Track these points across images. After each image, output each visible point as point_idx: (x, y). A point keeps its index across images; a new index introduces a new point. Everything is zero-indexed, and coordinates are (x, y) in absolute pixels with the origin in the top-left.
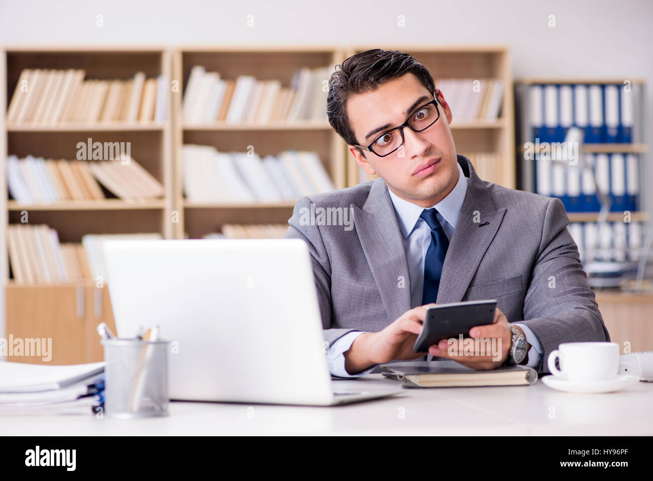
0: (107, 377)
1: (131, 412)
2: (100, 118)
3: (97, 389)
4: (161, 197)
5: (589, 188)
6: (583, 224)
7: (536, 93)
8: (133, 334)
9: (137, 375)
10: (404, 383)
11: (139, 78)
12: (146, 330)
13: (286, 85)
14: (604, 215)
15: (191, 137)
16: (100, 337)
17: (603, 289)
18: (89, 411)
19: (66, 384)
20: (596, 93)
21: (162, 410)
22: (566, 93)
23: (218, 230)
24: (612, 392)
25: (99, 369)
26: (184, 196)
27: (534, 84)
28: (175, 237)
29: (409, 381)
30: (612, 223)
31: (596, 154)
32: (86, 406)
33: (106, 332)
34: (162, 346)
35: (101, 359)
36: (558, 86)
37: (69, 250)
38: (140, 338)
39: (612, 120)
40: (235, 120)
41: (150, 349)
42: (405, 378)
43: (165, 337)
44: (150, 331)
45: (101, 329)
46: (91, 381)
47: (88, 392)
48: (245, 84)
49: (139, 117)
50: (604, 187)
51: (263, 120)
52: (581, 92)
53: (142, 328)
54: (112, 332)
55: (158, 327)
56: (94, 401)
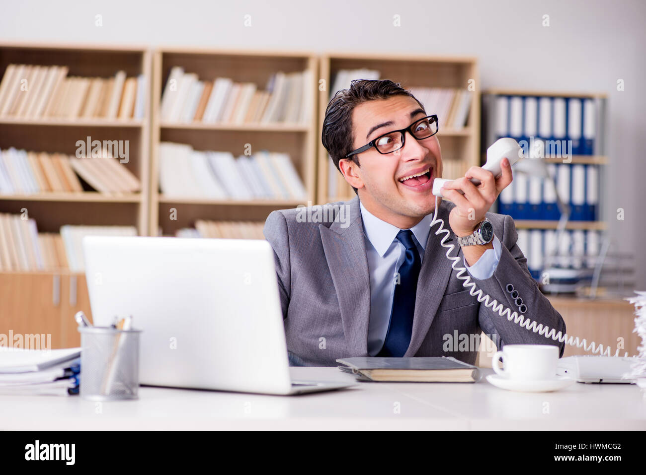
0: (83, 361)
1: (104, 394)
2: (81, 113)
3: (73, 372)
4: (137, 192)
5: (550, 197)
6: (543, 231)
7: (502, 104)
8: (108, 323)
9: (110, 361)
10: (358, 377)
11: (120, 77)
12: (120, 319)
13: (261, 88)
14: (563, 223)
15: (168, 135)
16: (77, 325)
17: (559, 294)
18: (65, 392)
19: (44, 367)
20: (560, 105)
21: (132, 393)
22: (531, 104)
23: (192, 226)
24: (551, 392)
25: (75, 354)
26: (160, 191)
27: (501, 95)
28: (149, 234)
29: (364, 375)
30: (571, 231)
31: (558, 164)
32: (62, 387)
33: (83, 320)
34: (134, 335)
35: (78, 344)
36: (524, 97)
37: (47, 239)
38: (114, 327)
39: (575, 132)
40: (211, 120)
41: (123, 338)
42: (359, 372)
43: (137, 327)
44: (123, 320)
45: (79, 317)
46: (67, 365)
47: (65, 374)
48: (222, 86)
49: (118, 114)
50: (564, 197)
51: (238, 121)
52: (545, 104)
53: (116, 318)
54: (89, 320)
55: (131, 317)
56: (70, 383)
